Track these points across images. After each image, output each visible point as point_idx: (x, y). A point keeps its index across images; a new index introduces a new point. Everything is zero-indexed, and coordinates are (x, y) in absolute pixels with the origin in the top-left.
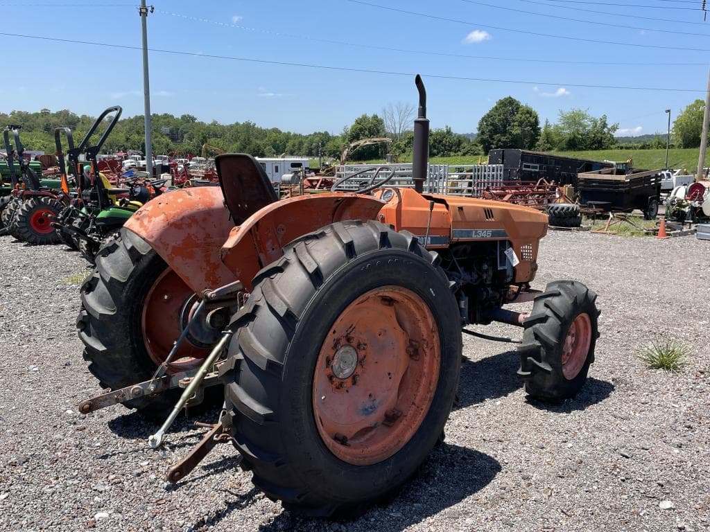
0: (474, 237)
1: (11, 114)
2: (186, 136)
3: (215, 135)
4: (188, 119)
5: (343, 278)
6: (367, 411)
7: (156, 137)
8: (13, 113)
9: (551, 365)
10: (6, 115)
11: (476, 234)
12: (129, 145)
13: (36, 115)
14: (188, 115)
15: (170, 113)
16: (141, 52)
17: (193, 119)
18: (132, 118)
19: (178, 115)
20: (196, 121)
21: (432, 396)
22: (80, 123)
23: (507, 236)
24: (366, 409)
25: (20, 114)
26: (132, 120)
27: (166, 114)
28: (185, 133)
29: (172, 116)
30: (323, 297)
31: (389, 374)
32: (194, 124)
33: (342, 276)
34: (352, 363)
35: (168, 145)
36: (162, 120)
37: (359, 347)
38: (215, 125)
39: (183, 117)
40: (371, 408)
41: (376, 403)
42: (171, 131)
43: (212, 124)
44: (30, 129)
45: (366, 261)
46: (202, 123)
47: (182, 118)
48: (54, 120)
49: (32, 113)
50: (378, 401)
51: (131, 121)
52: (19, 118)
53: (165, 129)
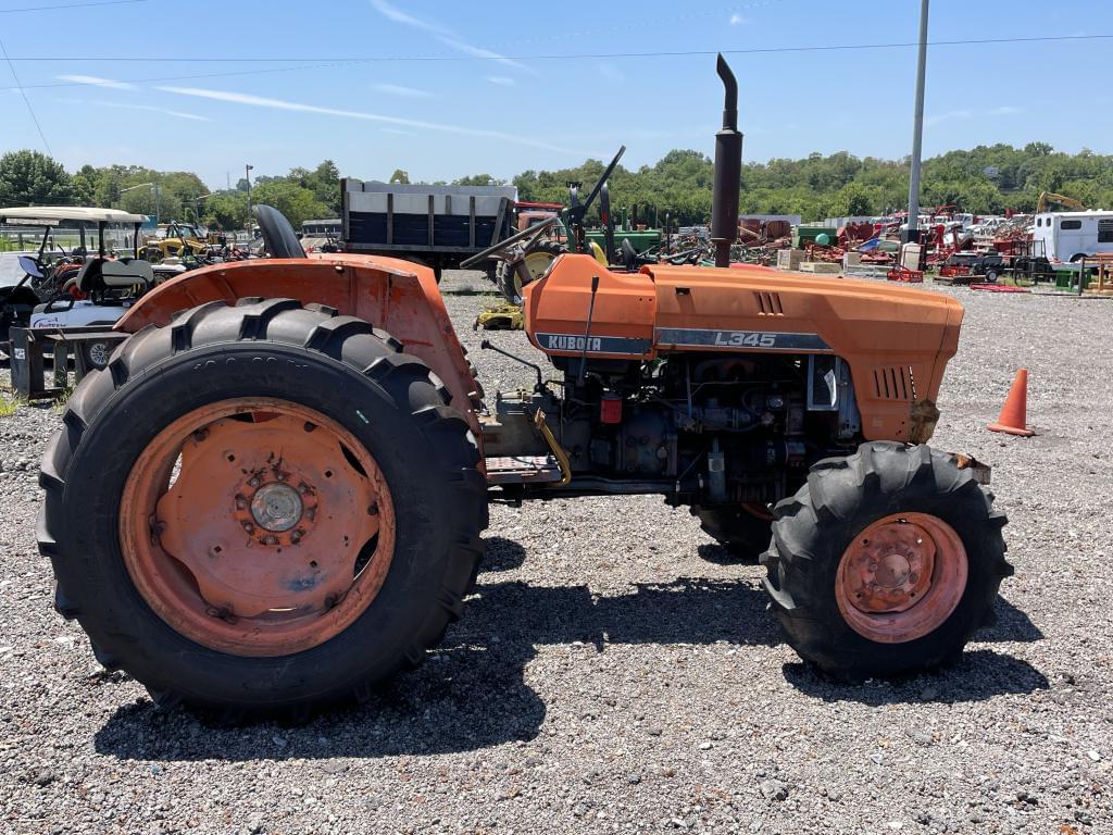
0: (719, 343)
1: (770, 163)
2: (1029, 179)
3: (1085, 175)
4: (1038, 151)
5: (160, 376)
6: (298, 585)
7: (974, 184)
8: (771, 163)
9: (796, 600)
10: (763, 167)
11: (726, 337)
12: (928, 199)
13: (803, 163)
14: (1039, 144)
15: (1006, 143)
16: (917, 49)
17: (1046, 149)
18: (942, 156)
19: (1019, 145)
20: (1052, 152)
21: (381, 583)
22: (862, 169)
23: (825, 347)
24: (299, 583)
25: (780, 163)
26: (943, 159)
27: (999, 145)
28: (1029, 174)
29: (1010, 148)
30: (122, 400)
31: (346, 538)
32: (1047, 157)
33: (158, 374)
34: (292, 511)
35: (991, 196)
36: (993, 155)
37: (306, 489)
38: (1085, 157)
39: (1030, 148)
40: (308, 582)
41: (319, 576)
42: (1005, 173)
43: (1079, 156)
44: (791, 183)
45: (208, 355)
46: (1062, 154)
47: (1026, 148)
48: (827, 168)
49: (797, 160)
50: (323, 573)
51: (940, 160)
52: (779, 169)
53: (992, 170)
